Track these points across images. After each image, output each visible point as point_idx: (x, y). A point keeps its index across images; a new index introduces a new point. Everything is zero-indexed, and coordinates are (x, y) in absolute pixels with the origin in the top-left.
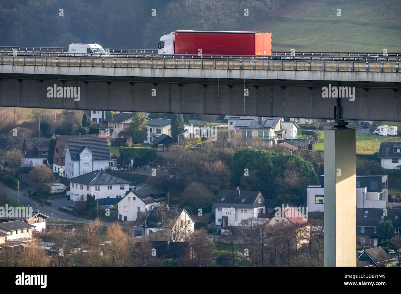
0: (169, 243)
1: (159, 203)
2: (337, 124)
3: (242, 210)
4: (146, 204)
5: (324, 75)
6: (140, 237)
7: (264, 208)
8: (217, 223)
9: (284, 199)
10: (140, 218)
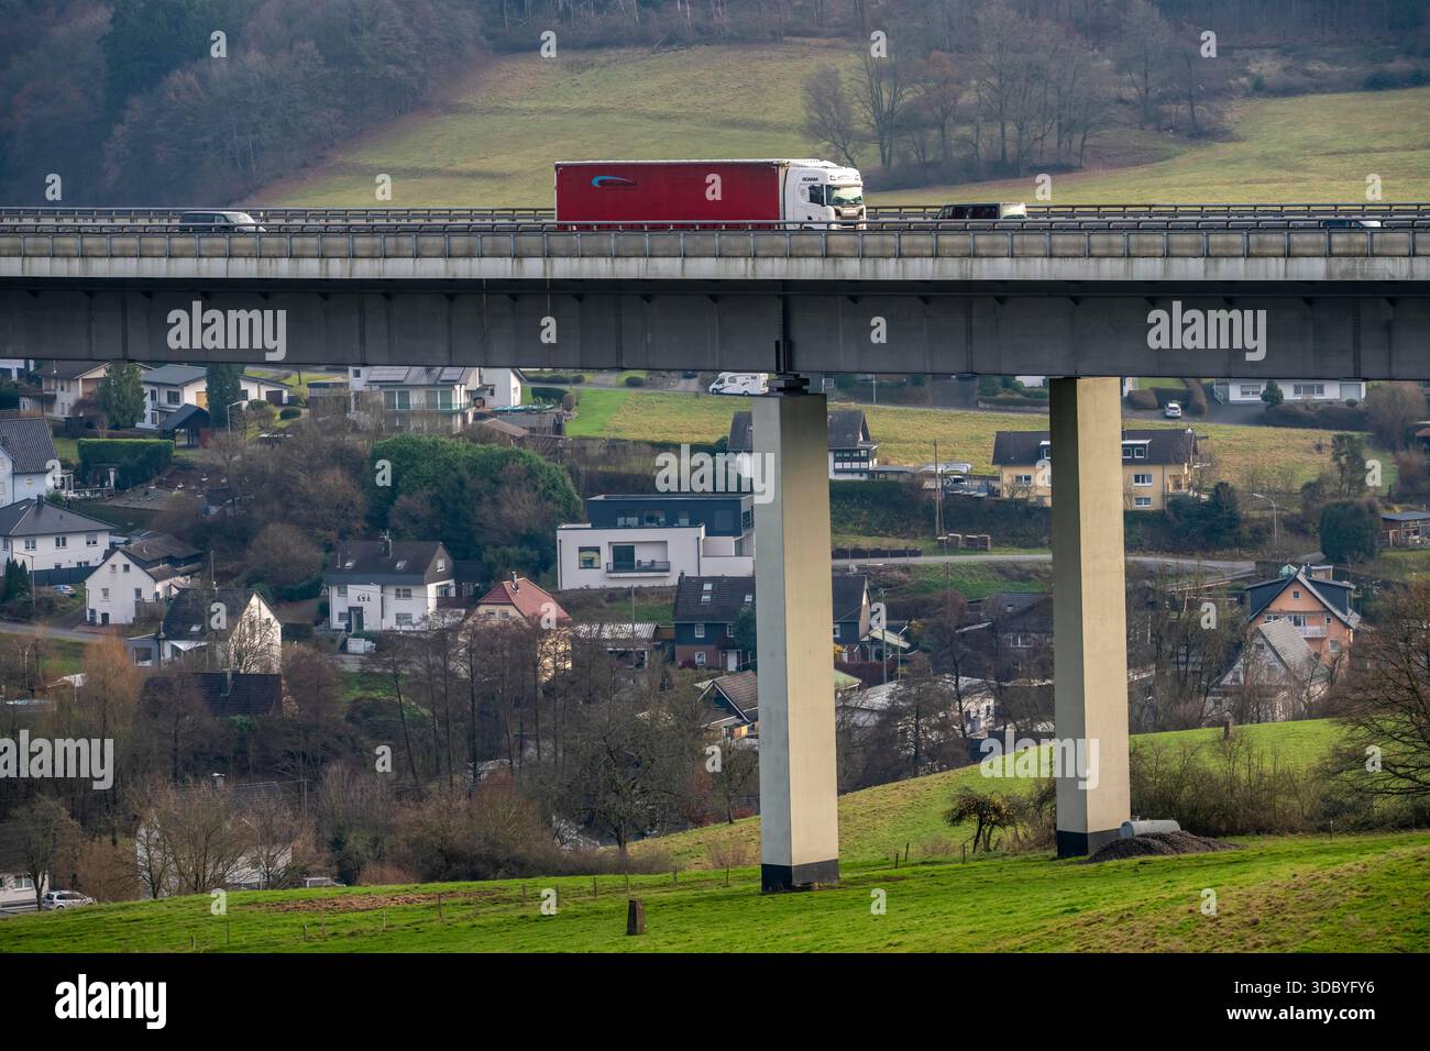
0: (229, 676)
1: (188, 577)
2: (782, 384)
3: (398, 590)
4: (156, 581)
5: (754, 267)
6: (148, 663)
7: (451, 582)
8: (337, 623)
9: (502, 560)
10: (142, 615)
